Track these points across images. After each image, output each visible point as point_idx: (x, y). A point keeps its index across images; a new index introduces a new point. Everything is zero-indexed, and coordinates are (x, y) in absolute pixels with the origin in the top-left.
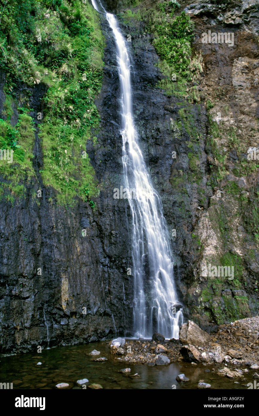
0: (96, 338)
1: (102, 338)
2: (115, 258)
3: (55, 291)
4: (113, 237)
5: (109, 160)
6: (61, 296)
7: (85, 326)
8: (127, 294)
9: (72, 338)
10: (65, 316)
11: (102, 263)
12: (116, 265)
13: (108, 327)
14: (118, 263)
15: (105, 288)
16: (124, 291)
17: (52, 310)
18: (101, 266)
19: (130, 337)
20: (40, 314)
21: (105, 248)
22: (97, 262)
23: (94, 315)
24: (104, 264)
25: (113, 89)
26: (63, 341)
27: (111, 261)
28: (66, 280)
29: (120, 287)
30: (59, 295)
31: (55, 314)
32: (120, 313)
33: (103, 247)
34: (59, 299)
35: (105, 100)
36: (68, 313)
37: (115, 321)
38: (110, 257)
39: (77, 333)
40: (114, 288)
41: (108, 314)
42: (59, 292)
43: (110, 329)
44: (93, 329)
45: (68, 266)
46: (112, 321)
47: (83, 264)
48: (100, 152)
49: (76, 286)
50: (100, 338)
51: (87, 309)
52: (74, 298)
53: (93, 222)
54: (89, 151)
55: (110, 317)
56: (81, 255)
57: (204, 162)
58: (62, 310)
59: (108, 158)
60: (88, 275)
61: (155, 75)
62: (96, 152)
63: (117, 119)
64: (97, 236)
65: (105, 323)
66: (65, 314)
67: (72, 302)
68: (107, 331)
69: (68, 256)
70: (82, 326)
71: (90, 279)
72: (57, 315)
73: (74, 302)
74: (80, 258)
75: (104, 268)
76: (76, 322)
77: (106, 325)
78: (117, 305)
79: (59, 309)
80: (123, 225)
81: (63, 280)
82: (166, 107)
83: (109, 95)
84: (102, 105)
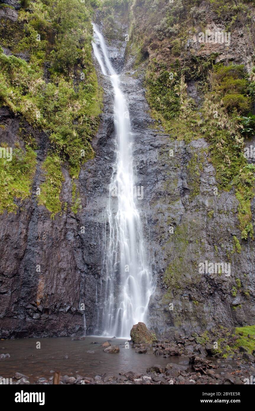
0: (66, 333)
1: (72, 334)
2: (91, 266)
3: (31, 289)
4: (92, 248)
5: (98, 187)
6: (36, 295)
7: (55, 322)
8: (99, 297)
9: (43, 331)
10: (38, 311)
11: (80, 270)
12: (92, 272)
13: (79, 325)
14: (94, 270)
15: (80, 291)
16: (96, 294)
17: (27, 305)
18: (79, 272)
19: (99, 335)
20: (15, 308)
21: (84, 257)
22: (76, 268)
23: (66, 313)
24: (82, 270)
25: (108, 131)
26: (34, 333)
27: (88, 269)
28: (43, 281)
29: (94, 290)
30: (35, 293)
31: (29, 309)
32: (91, 313)
33: (83, 256)
34: (35, 297)
35: (101, 140)
36: (41, 309)
37: (86, 320)
38: (88, 265)
39: (47, 327)
40: (88, 291)
41: (80, 313)
42: (36, 290)
43: (80, 326)
44: (63, 325)
45: (46, 270)
46: (83, 319)
47: (61, 269)
48: (91, 180)
49: (52, 287)
50: (70, 334)
51: (60, 307)
52: (48, 297)
53: (77, 236)
54: (82, 180)
55: (82, 316)
56: (61, 261)
57: (179, 187)
58: (36, 306)
59: (98, 185)
60: (65, 279)
61: (144, 120)
62: (88, 180)
63: (109, 155)
64: (79, 247)
65: (76, 321)
66: (38, 310)
67: (46, 300)
68: (77, 328)
69: (48, 261)
70: (53, 321)
71: (66, 282)
72: (30, 310)
73: (47, 300)
74: (60, 264)
75: (82, 274)
76: (47, 317)
77: (76, 323)
78: (90, 306)
79: (33, 305)
80: (101, 238)
81: (40, 281)
82: (151, 143)
83: (104, 136)
84: (98, 144)
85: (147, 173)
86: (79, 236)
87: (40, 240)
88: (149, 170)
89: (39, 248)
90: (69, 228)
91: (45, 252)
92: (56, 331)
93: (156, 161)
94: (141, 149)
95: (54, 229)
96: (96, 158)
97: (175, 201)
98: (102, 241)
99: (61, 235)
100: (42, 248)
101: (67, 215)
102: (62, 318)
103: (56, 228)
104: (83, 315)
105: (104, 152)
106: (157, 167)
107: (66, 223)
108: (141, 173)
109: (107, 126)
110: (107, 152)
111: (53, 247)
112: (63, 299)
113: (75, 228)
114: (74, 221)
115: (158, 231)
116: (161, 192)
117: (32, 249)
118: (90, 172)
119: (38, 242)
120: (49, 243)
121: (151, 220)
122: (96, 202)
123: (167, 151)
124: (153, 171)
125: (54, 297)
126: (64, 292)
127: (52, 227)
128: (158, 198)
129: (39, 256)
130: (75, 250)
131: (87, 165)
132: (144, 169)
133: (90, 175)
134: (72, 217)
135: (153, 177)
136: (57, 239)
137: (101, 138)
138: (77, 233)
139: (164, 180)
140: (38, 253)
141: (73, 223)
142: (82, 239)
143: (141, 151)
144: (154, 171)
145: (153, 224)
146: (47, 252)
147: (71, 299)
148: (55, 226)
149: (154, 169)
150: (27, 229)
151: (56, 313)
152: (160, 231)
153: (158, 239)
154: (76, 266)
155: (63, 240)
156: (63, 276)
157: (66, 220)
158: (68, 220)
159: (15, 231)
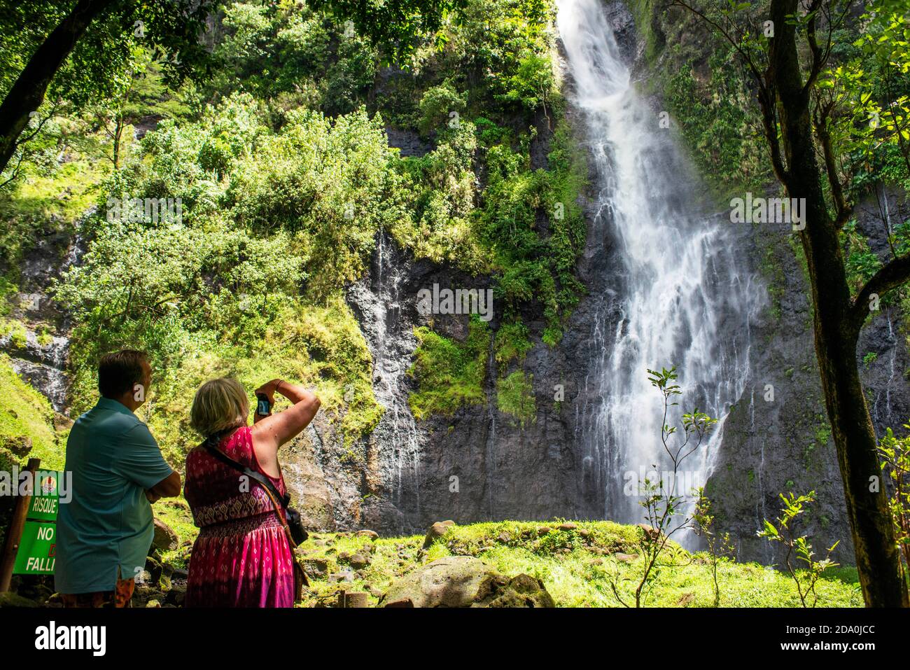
35: (595, 260)
53: (565, 450)
54: (567, 348)
62: (577, 346)
64: (569, 469)
84: (590, 270)
86: (570, 450)
87: (505, 468)
89: (504, 479)
90: (551, 440)
91: (514, 485)
95: (525, 445)
99: (538, 452)
100: (509, 479)
101: (546, 418)
103: (529, 443)
105: (605, 281)
107: (544, 432)
110: (609, 281)
111: (526, 475)
113: (561, 438)
114: (559, 425)
117: (496, 482)
118: (579, 331)
119: (501, 471)
120: (519, 469)
127: (521, 443)
129: (506, 492)
130: (564, 474)
131: (574, 317)
133: (580, 336)
134: (554, 419)
136: (531, 461)
137: (593, 258)
138: (564, 445)
140: (504, 488)
141: (556, 431)
142: (572, 454)
146: (516, 483)
148: (526, 441)
150: (484, 454)
154: (567, 500)
155: (542, 461)
157: (545, 426)
158: (548, 426)
159: (467, 459)
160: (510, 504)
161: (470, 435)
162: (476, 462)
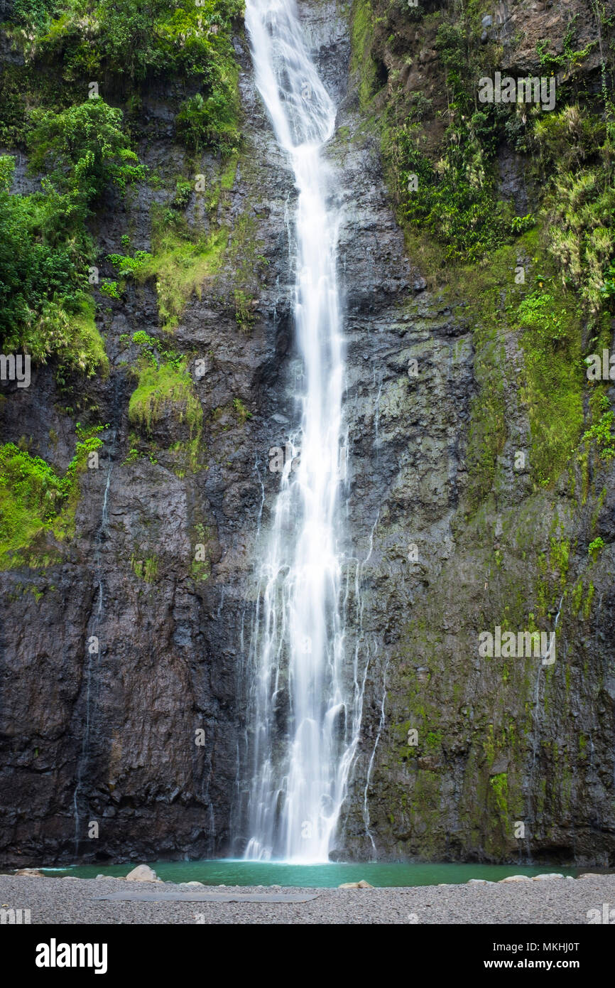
0: (171, 844)
1: (184, 846)
2: (227, 701)
3: (97, 760)
4: (226, 661)
5: (251, 505)
6: (107, 770)
7: (149, 822)
8: (242, 768)
9: (123, 841)
10: (112, 802)
11: (204, 711)
12: (228, 714)
13: (199, 827)
14: (231, 711)
15: (204, 758)
16: (238, 762)
17: (90, 792)
18: (201, 717)
20: (66, 797)
21: (213, 683)
22: (194, 709)
23: (171, 804)
24: (209, 712)
25: (279, 343)
26: (106, 844)
27: (221, 708)
28: (120, 743)
29: (232, 755)
30: (105, 768)
31: (94, 798)
32: (226, 803)
33: (209, 681)
34: (105, 774)
35: (261, 371)
36: (118, 799)
37: (216, 817)
38: (220, 700)
39: (133, 833)
40: (219, 756)
41: (202, 804)
42: (105, 762)
43: (201, 830)
44: (166, 828)
45: (126, 720)
46: (208, 816)
47: (159, 714)
48: (234, 490)
49: (139, 754)
50: (180, 845)
51: (158, 793)
52: (132, 774)
53: (197, 635)
54: (212, 492)
55: (205, 809)
56: (159, 698)
57: (449, 481)
58: (108, 793)
59: (251, 501)
60: (169, 735)
61: (376, 287)
62: (227, 491)
63: (285, 410)
64: (201, 662)
65: (194, 820)
66: (112, 799)
67: (126, 779)
68: (195, 834)
69: (129, 701)
70: (143, 821)
71: (172, 741)
72: (96, 801)
73: (130, 780)
74: (157, 703)
75: (207, 720)
76: (130, 813)
77: (193, 823)
78: (222, 788)
79: (103, 791)
80: (247, 637)
81: (114, 742)
82: (390, 360)
83: (269, 359)
84: (253, 384)
85: (373, 451)
86: (204, 635)
87: (112, 657)
88: (378, 443)
89: (109, 674)
90: (179, 620)
91: (123, 682)
92: (150, 840)
93: (396, 412)
94: (361, 383)
95: (142, 626)
96: (251, 424)
97: (434, 521)
98: (249, 643)
99: (160, 637)
100: (115, 674)
101: (175, 589)
102: (162, 814)
103: (149, 623)
104: (208, 806)
105: (272, 402)
106: (397, 430)
107: (171, 608)
108: (357, 454)
109: (275, 329)
110: (278, 403)
111: (141, 669)
112: (163, 776)
113: (193, 618)
114: (192, 600)
115: (384, 605)
116: (402, 500)
117: (98, 677)
118: (231, 469)
119: (107, 662)
120: (131, 661)
121: (370, 579)
122: (244, 546)
123: (427, 380)
124: (386, 444)
125: (143, 774)
126: (167, 762)
127: (138, 623)
128: (394, 519)
129: (111, 692)
130: (194, 668)
131: (227, 449)
132: (364, 442)
133: (232, 476)
134: (187, 592)
135: (388, 461)
136: (149, 650)
137: (260, 368)
138: (197, 628)
139: (413, 465)
140: (108, 686)
141: (188, 607)
142: (207, 642)
143: (361, 389)
144: (390, 444)
145: (373, 588)
146: (127, 680)
147: (182, 775)
148: (145, 621)
149: (390, 436)
150: (84, 637)
151: (148, 805)
152: (389, 604)
153: (384, 626)
154: (195, 705)
155: (165, 649)
156: (163, 730)
157: (174, 600)
158: (177, 600)
159: (58, 644)
160: (115, 709)
161: (66, 608)
162: (71, 647)
